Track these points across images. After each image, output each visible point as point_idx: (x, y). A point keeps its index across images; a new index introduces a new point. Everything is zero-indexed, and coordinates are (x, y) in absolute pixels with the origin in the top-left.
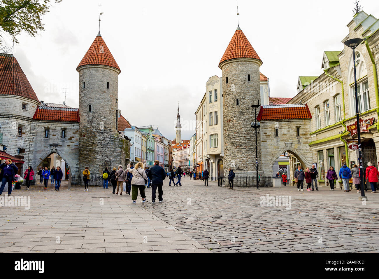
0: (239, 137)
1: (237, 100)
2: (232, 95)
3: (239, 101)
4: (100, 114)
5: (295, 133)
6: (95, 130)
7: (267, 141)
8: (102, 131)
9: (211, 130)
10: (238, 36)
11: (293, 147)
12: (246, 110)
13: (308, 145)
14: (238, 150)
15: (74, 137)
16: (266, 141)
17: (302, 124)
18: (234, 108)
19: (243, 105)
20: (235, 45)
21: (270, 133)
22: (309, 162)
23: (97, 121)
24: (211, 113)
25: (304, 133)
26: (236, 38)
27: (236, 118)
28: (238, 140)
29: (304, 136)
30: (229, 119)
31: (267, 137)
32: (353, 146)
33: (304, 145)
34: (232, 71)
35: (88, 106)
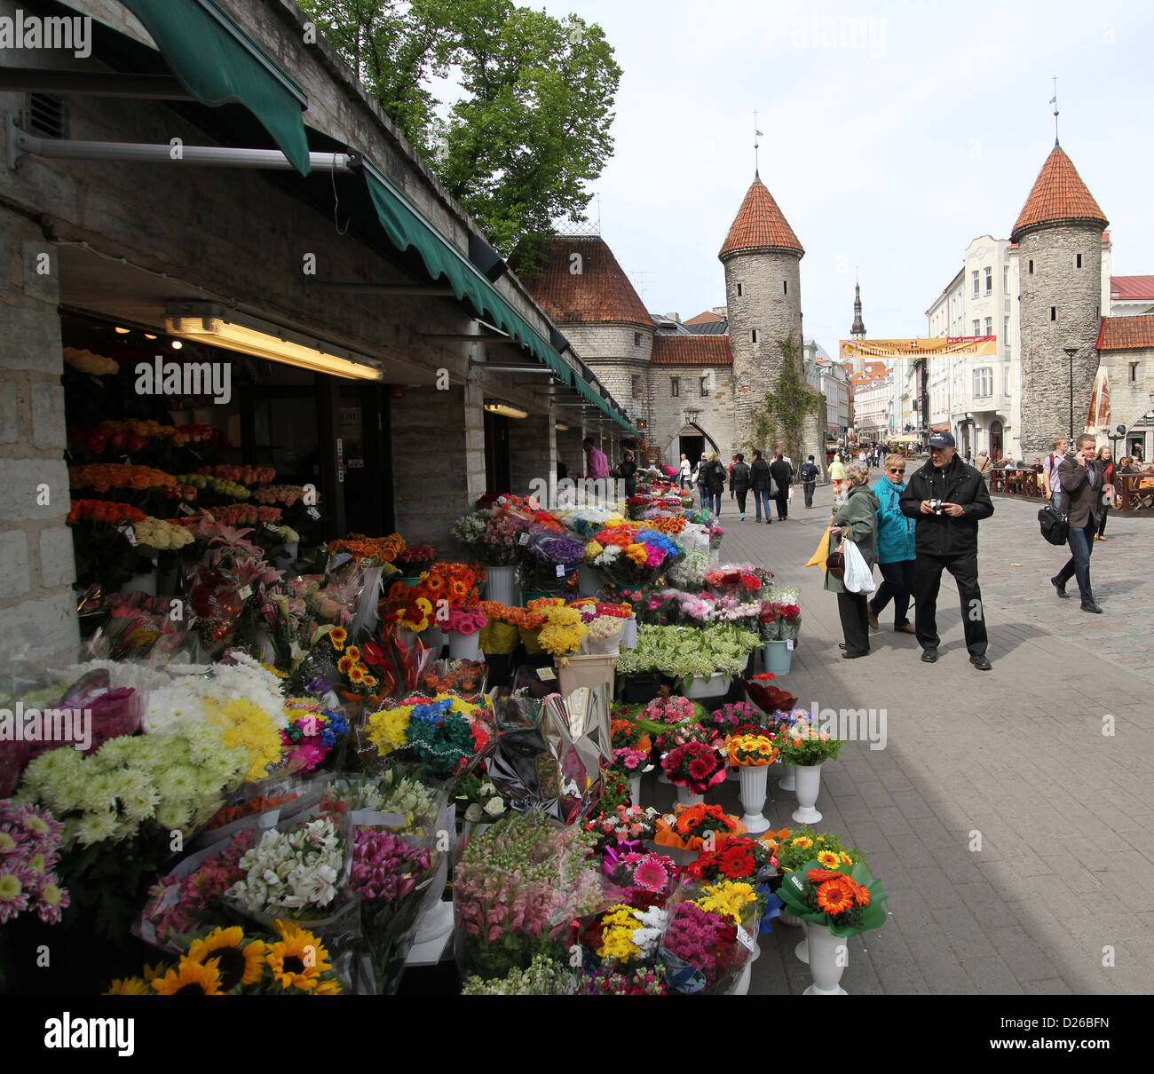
1: (1053, 309)
2: (1042, 299)
3: (1057, 312)
4: (774, 347)
6: (766, 379)
9: (977, 359)
12: (1071, 330)
15: (724, 394)
18: (1046, 327)
19: (1065, 320)
21: (1120, 375)
23: (768, 361)
24: (976, 321)
27: (1049, 348)
30: (1034, 348)
31: (1113, 383)
34: (1043, 249)
35: (751, 333)
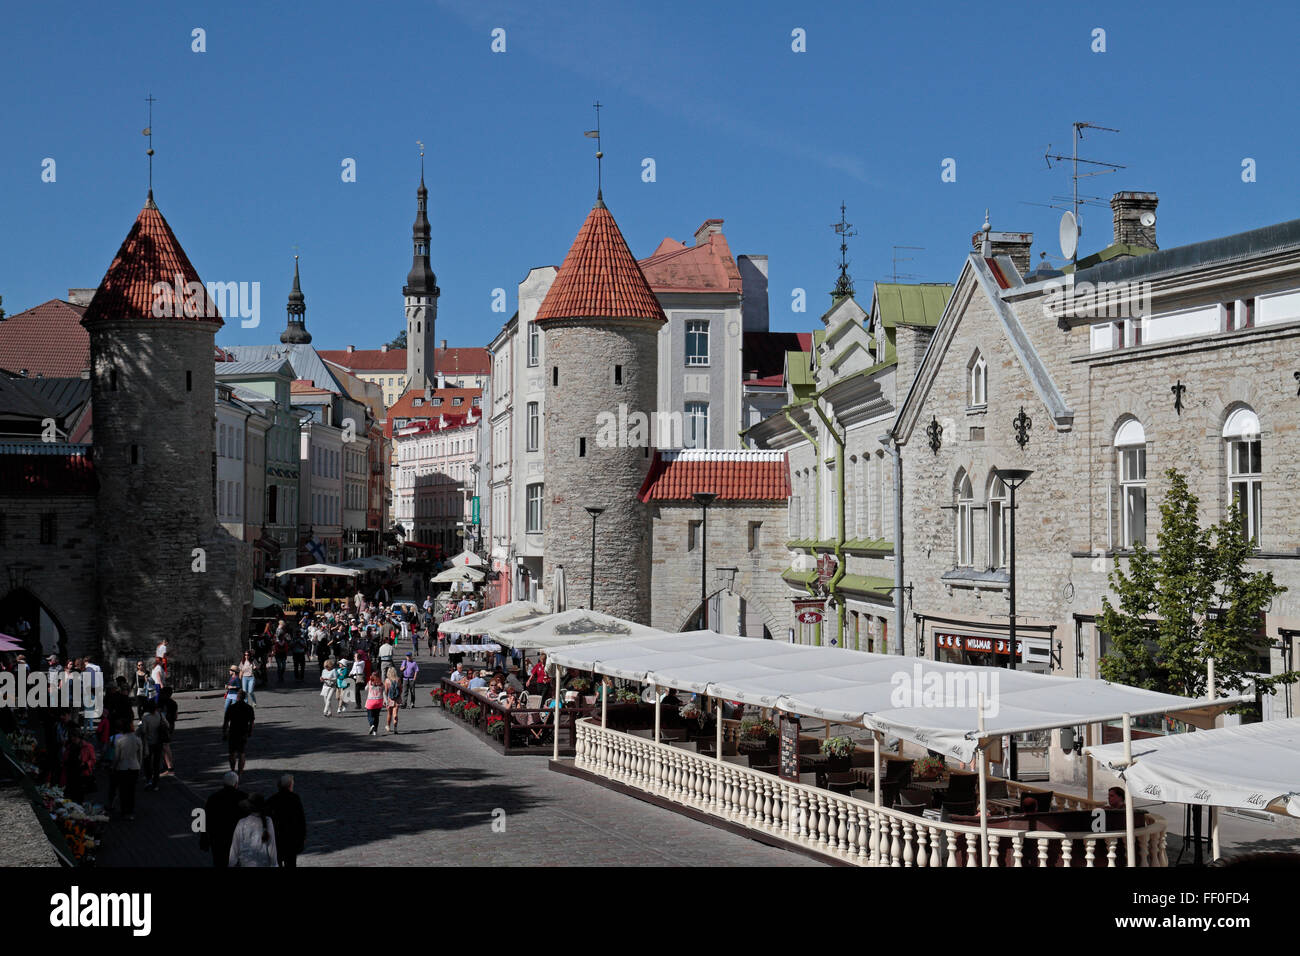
0: (583, 549)
1: (583, 441)
2: (569, 425)
3: (588, 446)
4: (166, 472)
5: (745, 539)
6: (152, 523)
7: (667, 562)
8: (174, 526)
9: (533, 468)
10: (594, 234)
11: (740, 580)
12: (605, 472)
13: (778, 575)
14: (580, 587)
15: (79, 541)
16: (664, 561)
17: (766, 513)
18: (573, 466)
19: (598, 457)
20: (581, 269)
21: (677, 538)
22: (780, 624)
23: (156, 493)
24: (534, 405)
25: (772, 540)
26: (587, 241)
27: (577, 495)
28: (582, 560)
29: (771, 550)
30: (557, 494)
31: (667, 549)
32: (807, 616)
33: (769, 574)
34: (570, 353)
35: (129, 449)
